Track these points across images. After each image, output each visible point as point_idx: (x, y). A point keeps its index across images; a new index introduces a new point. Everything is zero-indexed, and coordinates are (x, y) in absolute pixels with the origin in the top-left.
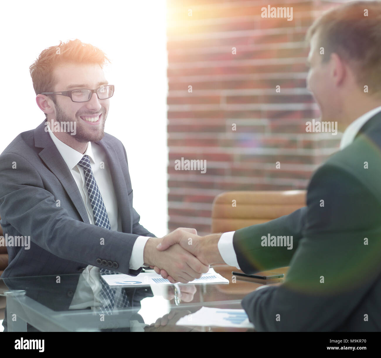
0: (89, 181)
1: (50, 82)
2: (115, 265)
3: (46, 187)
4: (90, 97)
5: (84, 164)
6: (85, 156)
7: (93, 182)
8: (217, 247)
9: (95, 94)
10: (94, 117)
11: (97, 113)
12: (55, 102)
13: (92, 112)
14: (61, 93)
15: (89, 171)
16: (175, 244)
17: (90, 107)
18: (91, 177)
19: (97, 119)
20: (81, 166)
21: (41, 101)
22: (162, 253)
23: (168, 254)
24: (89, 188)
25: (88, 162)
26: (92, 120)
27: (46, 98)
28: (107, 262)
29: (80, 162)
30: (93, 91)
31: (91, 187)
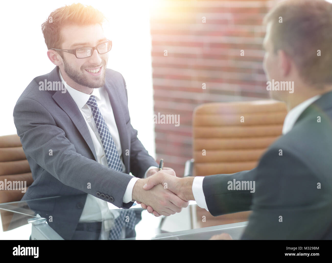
0: (97, 116)
1: (58, 40)
2: (111, 199)
3: (58, 125)
4: (92, 53)
5: (92, 103)
6: (92, 96)
7: (100, 117)
8: (191, 189)
9: (96, 51)
10: (96, 69)
11: (98, 66)
12: (63, 57)
13: (94, 66)
14: (67, 51)
15: (96, 108)
16: (158, 184)
17: (92, 62)
18: (98, 113)
19: (98, 70)
20: (89, 105)
21: (52, 55)
22: (148, 191)
23: (153, 192)
24: (97, 122)
25: (95, 101)
26: (94, 71)
27: (55, 53)
28: (105, 195)
29: (88, 102)
30: (94, 49)
31: (99, 121)
